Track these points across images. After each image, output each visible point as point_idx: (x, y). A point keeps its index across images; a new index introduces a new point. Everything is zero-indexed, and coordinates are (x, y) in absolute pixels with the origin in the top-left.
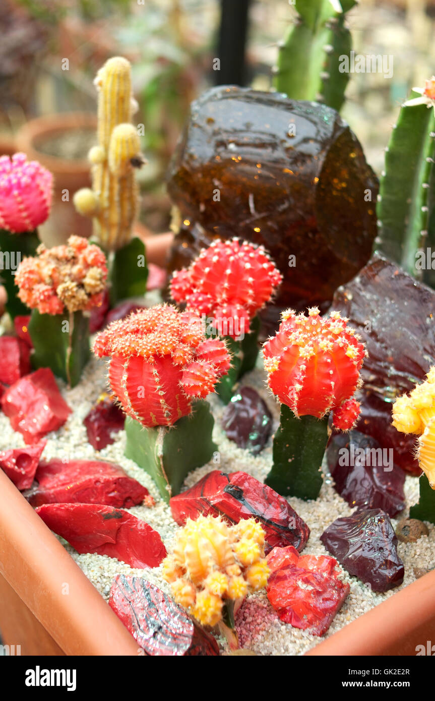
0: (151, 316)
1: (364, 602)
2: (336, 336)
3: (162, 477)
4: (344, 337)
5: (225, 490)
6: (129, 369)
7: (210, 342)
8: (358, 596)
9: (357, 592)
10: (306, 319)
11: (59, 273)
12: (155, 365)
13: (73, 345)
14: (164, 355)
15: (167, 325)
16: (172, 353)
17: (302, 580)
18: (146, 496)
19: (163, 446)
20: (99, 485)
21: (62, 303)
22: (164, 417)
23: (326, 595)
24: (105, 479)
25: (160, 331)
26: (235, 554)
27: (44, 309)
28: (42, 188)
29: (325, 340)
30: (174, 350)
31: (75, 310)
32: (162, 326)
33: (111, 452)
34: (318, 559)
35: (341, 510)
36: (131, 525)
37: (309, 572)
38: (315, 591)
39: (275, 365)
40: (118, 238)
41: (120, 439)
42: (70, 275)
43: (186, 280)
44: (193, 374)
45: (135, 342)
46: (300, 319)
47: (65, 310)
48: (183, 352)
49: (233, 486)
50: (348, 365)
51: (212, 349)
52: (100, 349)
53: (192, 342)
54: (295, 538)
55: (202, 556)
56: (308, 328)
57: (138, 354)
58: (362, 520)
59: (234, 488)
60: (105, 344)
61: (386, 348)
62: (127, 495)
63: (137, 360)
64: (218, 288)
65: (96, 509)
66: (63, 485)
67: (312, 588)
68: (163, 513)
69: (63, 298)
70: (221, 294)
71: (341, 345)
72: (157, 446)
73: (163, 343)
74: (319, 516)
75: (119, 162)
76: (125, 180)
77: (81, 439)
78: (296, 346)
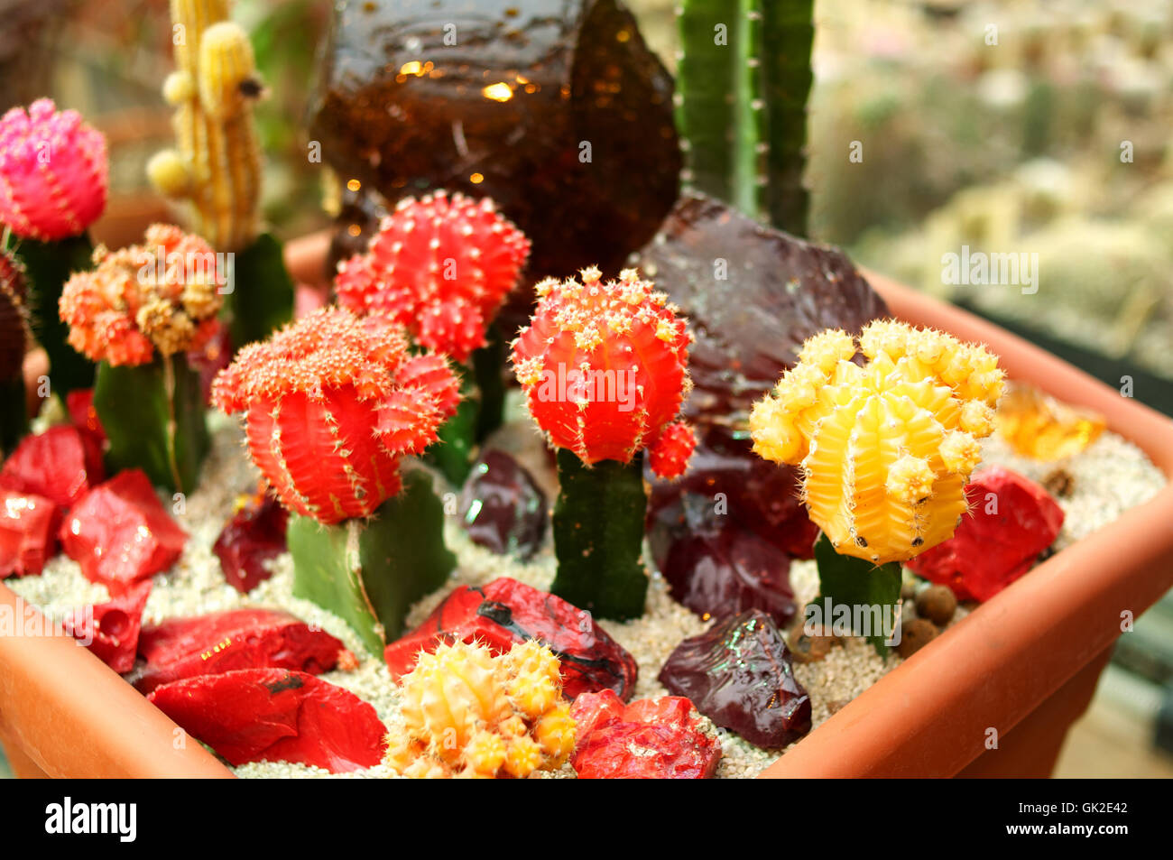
0: (309, 326)
1: (748, 769)
2: (635, 308)
3: (365, 611)
4: (649, 308)
5: (480, 611)
6: (281, 420)
7: (419, 360)
8: (737, 761)
9: (734, 755)
10: (579, 287)
11: (138, 289)
12: (326, 405)
13: (177, 417)
14: (341, 387)
15: (338, 335)
16: (354, 378)
17: (636, 740)
18: (341, 652)
19: (361, 554)
20: (255, 643)
21: (148, 340)
22: (354, 499)
23: (682, 761)
24: (265, 631)
25: (328, 347)
26: (510, 699)
27: (117, 356)
28: (89, 153)
29: (617, 315)
30: (357, 373)
31: (174, 349)
32: (330, 337)
33: (269, 593)
34: (658, 704)
35: (686, 628)
36: (321, 698)
37: (646, 727)
38: (660, 756)
39: (537, 371)
40: (235, 233)
41: (281, 570)
42: (157, 290)
43: (362, 273)
44: (396, 410)
45: (287, 370)
46: (568, 289)
47: (156, 353)
48: (372, 377)
49: (492, 604)
50: (663, 355)
51: (424, 370)
52: (227, 397)
53: (387, 359)
54: (614, 678)
55: (454, 709)
56: (585, 302)
57: (295, 390)
58: (725, 634)
59: (495, 607)
60: (234, 388)
61: (726, 346)
62: (306, 655)
63: (295, 400)
64: (420, 276)
65: (256, 677)
66: (191, 653)
67: (655, 752)
68: (375, 676)
69: (149, 331)
70: (426, 286)
71: (646, 320)
72: (350, 555)
73: (337, 364)
74: (650, 643)
75: (220, 92)
76: (233, 125)
77: (211, 578)
78: (569, 334)
